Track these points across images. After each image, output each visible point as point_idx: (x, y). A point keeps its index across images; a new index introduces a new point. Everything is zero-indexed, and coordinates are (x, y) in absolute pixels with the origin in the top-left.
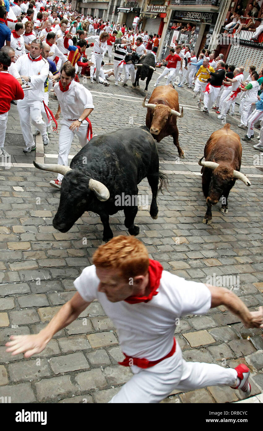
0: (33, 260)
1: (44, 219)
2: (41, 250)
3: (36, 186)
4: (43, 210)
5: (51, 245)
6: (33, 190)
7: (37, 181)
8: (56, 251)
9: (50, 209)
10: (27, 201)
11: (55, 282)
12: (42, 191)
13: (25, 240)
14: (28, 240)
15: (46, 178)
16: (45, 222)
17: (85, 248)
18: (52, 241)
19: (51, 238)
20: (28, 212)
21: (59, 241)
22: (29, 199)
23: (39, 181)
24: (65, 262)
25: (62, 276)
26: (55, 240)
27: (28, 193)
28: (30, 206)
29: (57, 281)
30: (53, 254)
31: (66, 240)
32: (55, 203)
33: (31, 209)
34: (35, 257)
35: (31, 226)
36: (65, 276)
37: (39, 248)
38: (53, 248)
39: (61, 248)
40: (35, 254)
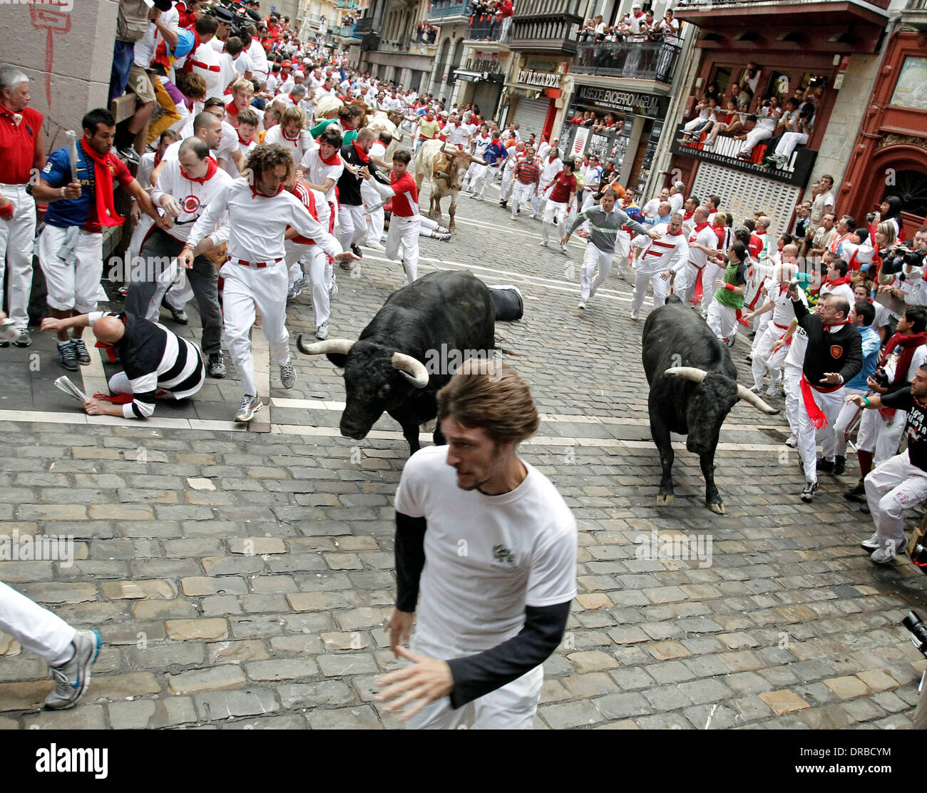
0: (232, 664)
1: (265, 558)
2: (254, 638)
3: (246, 475)
4: (263, 536)
5: (281, 624)
6: (238, 485)
7: (251, 463)
8: (294, 638)
9: (281, 534)
10: (222, 515)
11: (289, 718)
12: (261, 489)
13: (215, 614)
14: (221, 613)
15: (272, 458)
16: (267, 565)
17: (367, 628)
18: (284, 613)
19: (282, 606)
20: (224, 543)
21: (303, 612)
22: (226, 510)
23: (256, 463)
24: (315, 666)
25: (308, 701)
26: (291, 611)
27: (225, 493)
28: (231, 526)
29: (294, 717)
30: (286, 647)
31: (318, 611)
32: (294, 519)
33: (233, 533)
34: (239, 656)
35: (231, 578)
36: (314, 702)
37: (250, 632)
38: (285, 632)
39: (306, 631)
40: (239, 649)
